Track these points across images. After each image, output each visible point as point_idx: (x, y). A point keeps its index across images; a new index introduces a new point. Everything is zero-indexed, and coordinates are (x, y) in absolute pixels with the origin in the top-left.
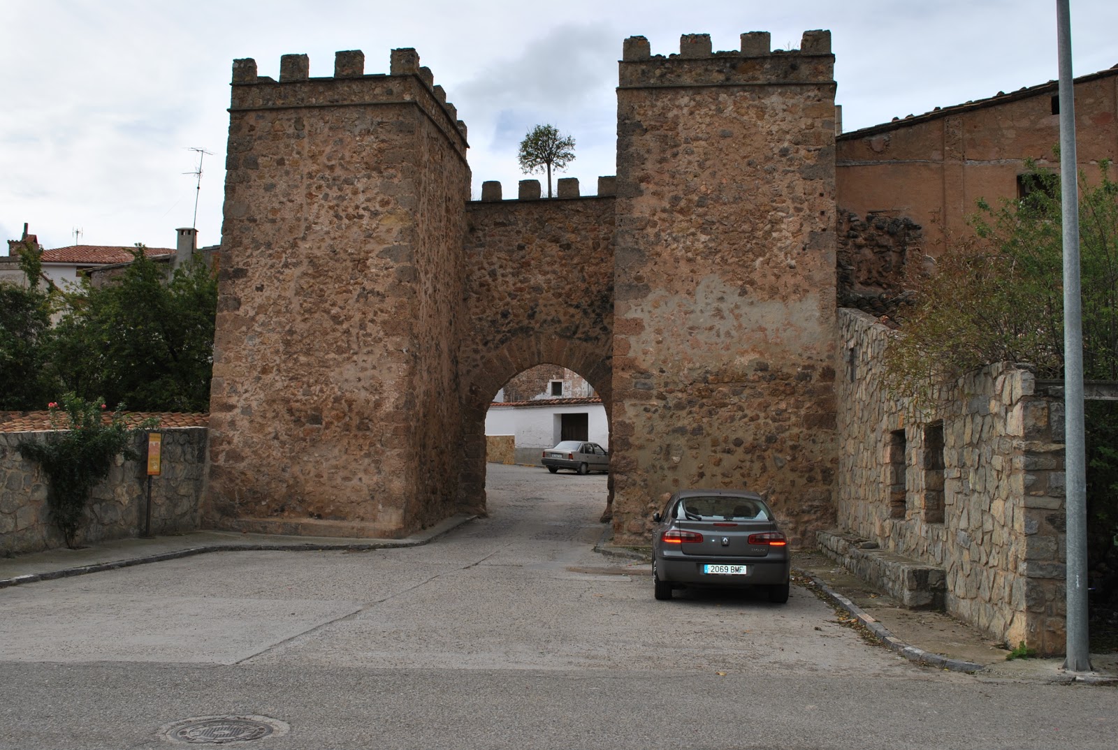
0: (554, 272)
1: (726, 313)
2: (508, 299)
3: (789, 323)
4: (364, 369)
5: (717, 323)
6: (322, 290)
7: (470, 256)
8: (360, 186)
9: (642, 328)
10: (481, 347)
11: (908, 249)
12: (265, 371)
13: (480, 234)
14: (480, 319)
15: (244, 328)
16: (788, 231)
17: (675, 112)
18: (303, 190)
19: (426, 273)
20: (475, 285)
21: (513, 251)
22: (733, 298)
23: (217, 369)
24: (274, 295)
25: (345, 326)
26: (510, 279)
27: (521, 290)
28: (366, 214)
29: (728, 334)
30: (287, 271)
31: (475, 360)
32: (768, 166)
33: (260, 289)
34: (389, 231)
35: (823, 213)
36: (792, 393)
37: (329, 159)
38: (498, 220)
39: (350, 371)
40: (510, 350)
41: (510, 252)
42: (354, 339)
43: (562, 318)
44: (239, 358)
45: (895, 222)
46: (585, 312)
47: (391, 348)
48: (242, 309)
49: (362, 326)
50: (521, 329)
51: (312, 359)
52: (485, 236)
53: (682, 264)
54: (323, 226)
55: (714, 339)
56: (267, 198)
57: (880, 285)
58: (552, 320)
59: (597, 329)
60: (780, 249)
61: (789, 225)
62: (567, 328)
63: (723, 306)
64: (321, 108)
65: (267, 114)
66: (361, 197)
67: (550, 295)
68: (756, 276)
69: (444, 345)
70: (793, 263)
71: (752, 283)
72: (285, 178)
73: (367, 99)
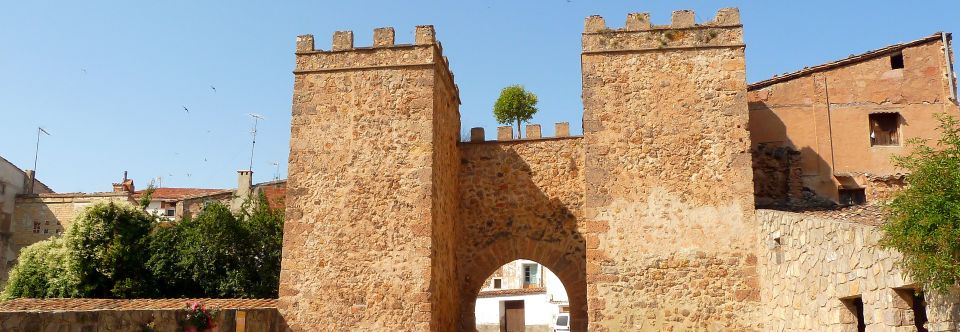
0: (525, 192)
1: (671, 215)
2: (492, 213)
3: (719, 222)
4: (397, 262)
5: (665, 222)
6: (365, 203)
7: (463, 182)
8: (394, 126)
9: (608, 227)
10: (472, 247)
11: (791, 169)
12: (322, 264)
13: (470, 165)
14: (472, 227)
15: (306, 233)
16: (716, 153)
17: (626, 69)
18: (350, 130)
19: (441, 190)
20: (468, 203)
21: (494, 178)
22: (676, 204)
23: (285, 263)
24: (329, 207)
25: (383, 229)
26: (492, 197)
27: (501, 205)
28: (399, 146)
29: (674, 231)
30: (338, 189)
31: (468, 257)
32: (697, 107)
33: (318, 203)
34: (416, 158)
35: (741, 140)
36: (724, 276)
37: (371, 106)
38: (484, 156)
39: (387, 263)
40: (494, 249)
41: (492, 178)
42: (390, 239)
43: (533, 226)
44: (301, 255)
45: (780, 149)
46: (549, 220)
47: (419, 246)
48: (304, 218)
49: (396, 230)
50: (502, 233)
51: (357, 255)
52: (474, 167)
53: (636, 179)
54: (366, 155)
55: (663, 234)
56: (323, 136)
57: (771, 196)
58: (525, 227)
59: (558, 233)
60: (710, 167)
61: (715, 150)
62: (536, 232)
63: (669, 210)
64: (364, 69)
65: (322, 75)
66: (395, 134)
67: (523, 209)
68: (692, 187)
69: (450, 246)
70: (720, 177)
71: (690, 193)
72: (337, 121)
73: (399, 63)
